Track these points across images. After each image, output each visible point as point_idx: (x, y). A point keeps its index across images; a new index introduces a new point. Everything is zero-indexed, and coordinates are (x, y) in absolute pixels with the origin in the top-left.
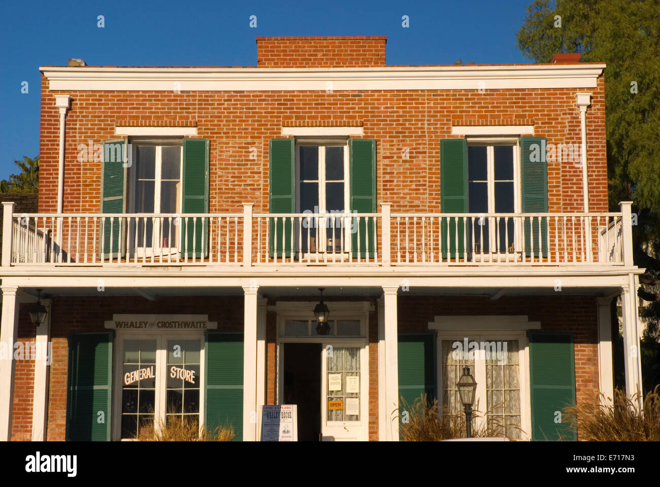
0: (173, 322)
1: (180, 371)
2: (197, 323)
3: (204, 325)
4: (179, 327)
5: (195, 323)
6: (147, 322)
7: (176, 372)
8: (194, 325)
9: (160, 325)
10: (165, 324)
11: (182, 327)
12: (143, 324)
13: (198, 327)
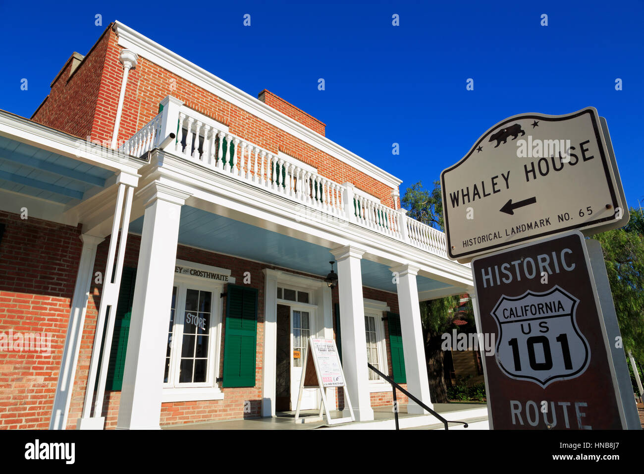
0: (203, 272)
1: (194, 318)
2: (221, 276)
3: (226, 278)
4: (207, 277)
5: (220, 276)
6: (182, 268)
7: (191, 318)
8: (219, 278)
9: (193, 272)
10: (197, 272)
11: (209, 277)
12: (179, 269)
13: (222, 279)
